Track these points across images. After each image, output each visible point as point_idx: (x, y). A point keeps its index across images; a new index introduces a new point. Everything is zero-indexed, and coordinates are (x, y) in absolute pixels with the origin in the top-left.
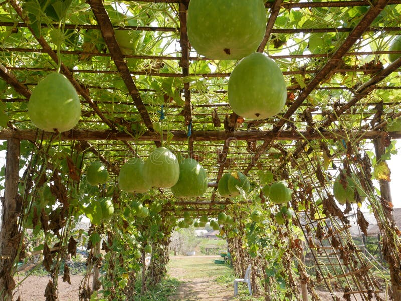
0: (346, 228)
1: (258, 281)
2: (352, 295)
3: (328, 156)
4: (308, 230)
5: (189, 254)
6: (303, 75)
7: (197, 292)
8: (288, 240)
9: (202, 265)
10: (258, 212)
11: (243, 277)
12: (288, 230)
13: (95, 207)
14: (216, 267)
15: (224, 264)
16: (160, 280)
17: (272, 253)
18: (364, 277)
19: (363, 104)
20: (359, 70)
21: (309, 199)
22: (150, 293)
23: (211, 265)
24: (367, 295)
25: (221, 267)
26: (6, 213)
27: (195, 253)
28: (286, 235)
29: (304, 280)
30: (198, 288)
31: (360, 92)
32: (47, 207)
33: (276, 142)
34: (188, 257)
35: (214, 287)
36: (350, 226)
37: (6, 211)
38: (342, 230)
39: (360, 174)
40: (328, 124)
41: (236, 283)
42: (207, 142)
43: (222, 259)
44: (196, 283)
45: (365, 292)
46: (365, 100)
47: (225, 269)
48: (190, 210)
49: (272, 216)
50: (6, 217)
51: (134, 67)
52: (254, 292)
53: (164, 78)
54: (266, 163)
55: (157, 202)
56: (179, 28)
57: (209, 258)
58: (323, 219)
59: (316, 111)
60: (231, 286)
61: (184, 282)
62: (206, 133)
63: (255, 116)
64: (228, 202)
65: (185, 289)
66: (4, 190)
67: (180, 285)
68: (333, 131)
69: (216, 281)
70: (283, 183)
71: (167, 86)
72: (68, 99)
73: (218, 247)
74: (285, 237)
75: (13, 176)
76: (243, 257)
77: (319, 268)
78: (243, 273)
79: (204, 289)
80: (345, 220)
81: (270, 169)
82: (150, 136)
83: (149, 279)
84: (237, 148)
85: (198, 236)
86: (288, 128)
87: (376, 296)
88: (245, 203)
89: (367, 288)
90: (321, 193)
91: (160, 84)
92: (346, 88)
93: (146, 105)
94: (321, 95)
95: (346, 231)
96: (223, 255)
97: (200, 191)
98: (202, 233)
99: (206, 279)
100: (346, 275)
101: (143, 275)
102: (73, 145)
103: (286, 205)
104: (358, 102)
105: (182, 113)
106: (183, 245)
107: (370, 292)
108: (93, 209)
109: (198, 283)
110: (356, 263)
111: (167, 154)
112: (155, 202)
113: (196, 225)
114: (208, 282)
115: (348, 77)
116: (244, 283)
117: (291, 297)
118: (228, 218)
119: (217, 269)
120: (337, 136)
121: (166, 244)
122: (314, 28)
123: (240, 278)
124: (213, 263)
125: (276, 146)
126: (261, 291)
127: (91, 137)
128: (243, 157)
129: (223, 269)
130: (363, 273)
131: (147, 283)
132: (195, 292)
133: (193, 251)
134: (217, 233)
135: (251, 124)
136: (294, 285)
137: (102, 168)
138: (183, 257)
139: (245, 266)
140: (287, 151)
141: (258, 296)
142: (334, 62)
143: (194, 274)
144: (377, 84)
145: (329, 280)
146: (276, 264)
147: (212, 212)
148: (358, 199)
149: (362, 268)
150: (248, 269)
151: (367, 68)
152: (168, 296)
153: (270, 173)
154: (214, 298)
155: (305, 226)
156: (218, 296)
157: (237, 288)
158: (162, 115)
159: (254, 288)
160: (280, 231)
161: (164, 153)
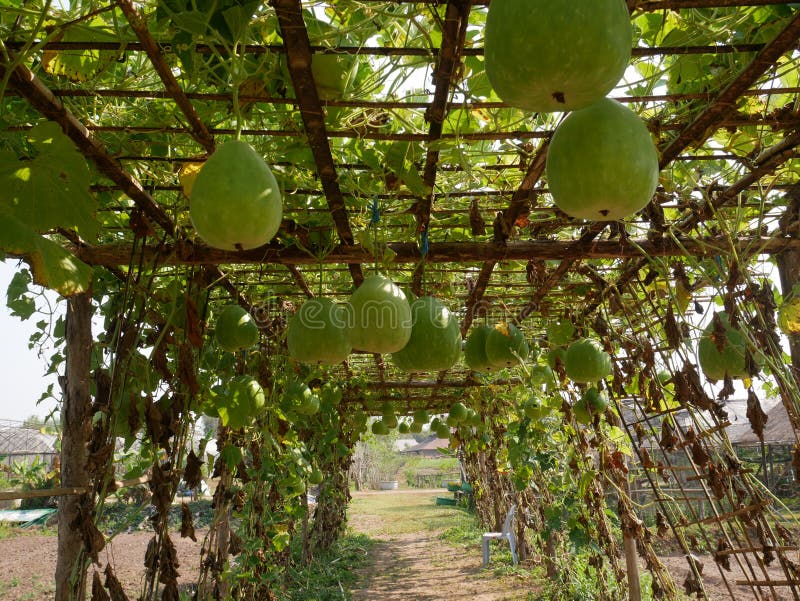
0: (720, 428)
1: (531, 537)
2: (732, 555)
3: (686, 288)
4: (641, 434)
5: (384, 486)
6: (657, 134)
7: (409, 559)
8: (597, 454)
9: (411, 507)
10: (538, 401)
11: (498, 529)
12: (599, 435)
13: (237, 394)
14: (442, 511)
15: (455, 505)
16: (336, 536)
17: (563, 479)
18: (756, 520)
19: (765, 188)
20: (762, 123)
21: (646, 372)
22: (318, 563)
23: (429, 507)
24: (761, 556)
25: (451, 511)
26: (72, 406)
27: (396, 485)
28: (594, 443)
29: (631, 530)
30: (410, 551)
31: (760, 164)
32: (144, 394)
33: (585, 263)
34: (383, 493)
35: (441, 549)
36: (728, 424)
37: (71, 402)
38: (712, 430)
39: (755, 322)
40: (691, 225)
41: (487, 541)
42: (448, 265)
43: (451, 496)
44: (404, 543)
45: (758, 550)
46: (767, 180)
47: (458, 515)
48: (394, 398)
49: (565, 407)
50: (72, 413)
51: (331, 124)
52: (522, 558)
53: (388, 142)
54: (558, 303)
55: (332, 383)
56: (435, 51)
57: (425, 494)
58: (673, 410)
59: (668, 201)
60: (475, 547)
61: (380, 541)
62: (452, 248)
63: (601, 214)
64: (471, 382)
65: (384, 554)
66: (64, 362)
67: (375, 546)
68: (700, 238)
69: (444, 537)
70: (592, 343)
71: (394, 158)
72: (264, 189)
73: (439, 472)
74: (592, 447)
75: (82, 335)
76: (499, 491)
77: (662, 505)
78: (497, 521)
79: (422, 554)
80: (718, 411)
81: (566, 316)
82: (345, 254)
83: (315, 535)
84: (506, 274)
85: (400, 453)
86: (613, 235)
87: (780, 556)
88: (506, 383)
89: (762, 542)
90: (670, 360)
91: (380, 155)
92: (733, 157)
93: (344, 194)
94: (684, 170)
95: (721, 432)
96: (453, 488)
97: (450, 359)
98: (406, 445)
99: (423, 535)
100: (721, 518)
101: (304, 529)
102: (191, 274)
103: (596, 386)
104: (755, 184)
105: (413, 210)
106: (373, 470)
107: (767, 550)
108: (233, 398)
109: (410, 543)
110: (741, 494)
111: (387, 288)
112: (328, 385)
113: (403, 429)
114: (428, 540)
115: (738, 135)
116: (500, 541)
117: (601, 566)
118: (469, 414)
119: (444, 516)
120: (707, 248)
121: (346, 467)
122: (690, 45)
123: (490, 531)
124: (434, 503)
125: (583, 271)
126: (537, 555)
127: (229, 258)
128: (514, 292)
129: (456, 514)
130: (754, 513)
131: (312, 543)
132: (405, 560)
133: (391, 480)
134: (444, 443)
135: (540, 228)
136: (608, 541)
137: (246, 318)
138: (374, 493)
139: (502, 508)
140: (605, 278)
141: (531, 565)
142: (719, 109)
143: (400, 524)
144: (794, 149)
145: (683, 529)
146: (570, 501)
147: (436, 402)
148: (752, 370)
149: (752, 504)
150: (511, 513)
151: (779, 118)
152: (354, 568)
153: (568, 322)
154: (444, 570)
155: (634, 425)
156: (452, 567)
157: (489, 550)
158: (376, 214)
159: (522, 550)
160: (582, 437)
161: (384, 286)
